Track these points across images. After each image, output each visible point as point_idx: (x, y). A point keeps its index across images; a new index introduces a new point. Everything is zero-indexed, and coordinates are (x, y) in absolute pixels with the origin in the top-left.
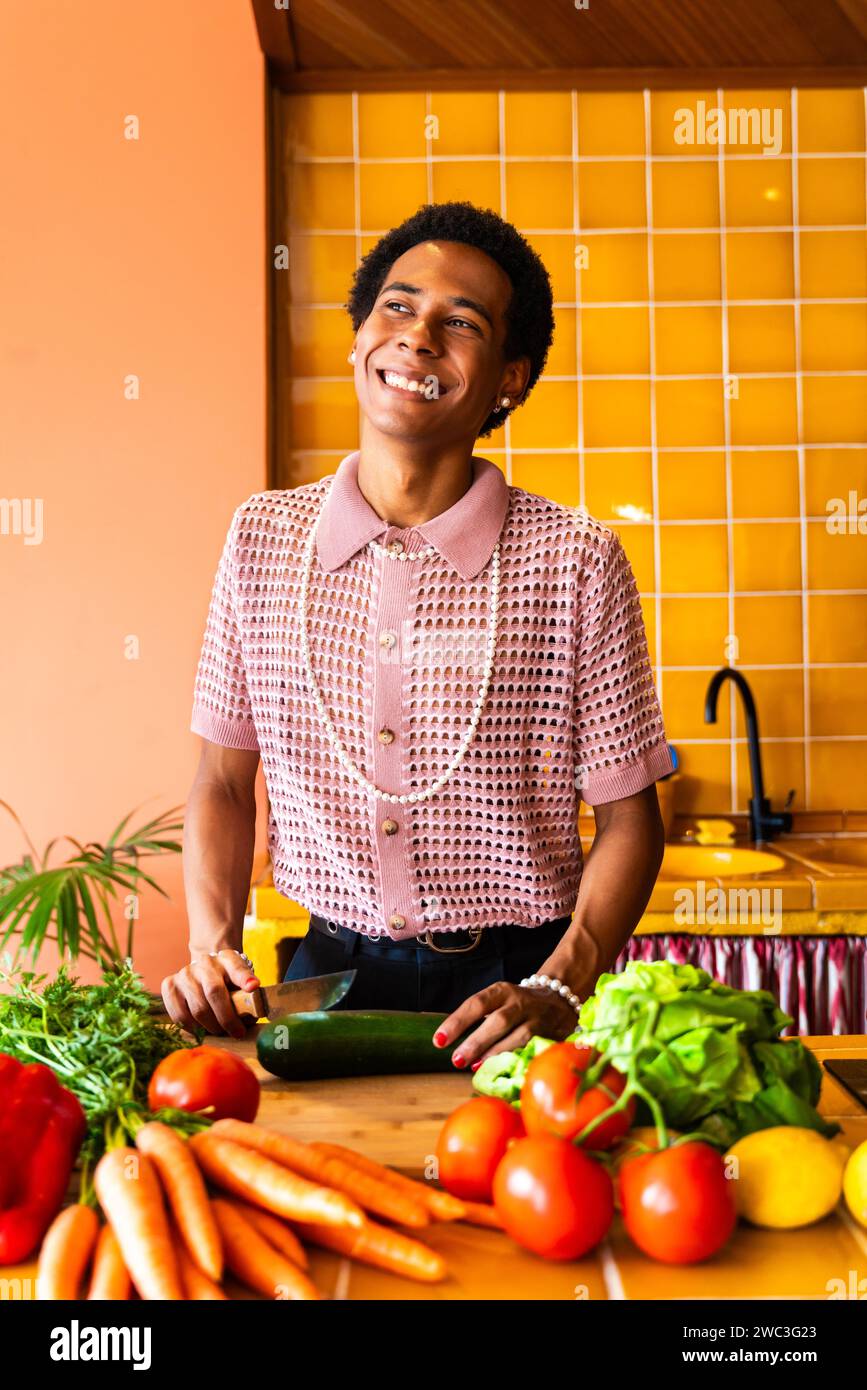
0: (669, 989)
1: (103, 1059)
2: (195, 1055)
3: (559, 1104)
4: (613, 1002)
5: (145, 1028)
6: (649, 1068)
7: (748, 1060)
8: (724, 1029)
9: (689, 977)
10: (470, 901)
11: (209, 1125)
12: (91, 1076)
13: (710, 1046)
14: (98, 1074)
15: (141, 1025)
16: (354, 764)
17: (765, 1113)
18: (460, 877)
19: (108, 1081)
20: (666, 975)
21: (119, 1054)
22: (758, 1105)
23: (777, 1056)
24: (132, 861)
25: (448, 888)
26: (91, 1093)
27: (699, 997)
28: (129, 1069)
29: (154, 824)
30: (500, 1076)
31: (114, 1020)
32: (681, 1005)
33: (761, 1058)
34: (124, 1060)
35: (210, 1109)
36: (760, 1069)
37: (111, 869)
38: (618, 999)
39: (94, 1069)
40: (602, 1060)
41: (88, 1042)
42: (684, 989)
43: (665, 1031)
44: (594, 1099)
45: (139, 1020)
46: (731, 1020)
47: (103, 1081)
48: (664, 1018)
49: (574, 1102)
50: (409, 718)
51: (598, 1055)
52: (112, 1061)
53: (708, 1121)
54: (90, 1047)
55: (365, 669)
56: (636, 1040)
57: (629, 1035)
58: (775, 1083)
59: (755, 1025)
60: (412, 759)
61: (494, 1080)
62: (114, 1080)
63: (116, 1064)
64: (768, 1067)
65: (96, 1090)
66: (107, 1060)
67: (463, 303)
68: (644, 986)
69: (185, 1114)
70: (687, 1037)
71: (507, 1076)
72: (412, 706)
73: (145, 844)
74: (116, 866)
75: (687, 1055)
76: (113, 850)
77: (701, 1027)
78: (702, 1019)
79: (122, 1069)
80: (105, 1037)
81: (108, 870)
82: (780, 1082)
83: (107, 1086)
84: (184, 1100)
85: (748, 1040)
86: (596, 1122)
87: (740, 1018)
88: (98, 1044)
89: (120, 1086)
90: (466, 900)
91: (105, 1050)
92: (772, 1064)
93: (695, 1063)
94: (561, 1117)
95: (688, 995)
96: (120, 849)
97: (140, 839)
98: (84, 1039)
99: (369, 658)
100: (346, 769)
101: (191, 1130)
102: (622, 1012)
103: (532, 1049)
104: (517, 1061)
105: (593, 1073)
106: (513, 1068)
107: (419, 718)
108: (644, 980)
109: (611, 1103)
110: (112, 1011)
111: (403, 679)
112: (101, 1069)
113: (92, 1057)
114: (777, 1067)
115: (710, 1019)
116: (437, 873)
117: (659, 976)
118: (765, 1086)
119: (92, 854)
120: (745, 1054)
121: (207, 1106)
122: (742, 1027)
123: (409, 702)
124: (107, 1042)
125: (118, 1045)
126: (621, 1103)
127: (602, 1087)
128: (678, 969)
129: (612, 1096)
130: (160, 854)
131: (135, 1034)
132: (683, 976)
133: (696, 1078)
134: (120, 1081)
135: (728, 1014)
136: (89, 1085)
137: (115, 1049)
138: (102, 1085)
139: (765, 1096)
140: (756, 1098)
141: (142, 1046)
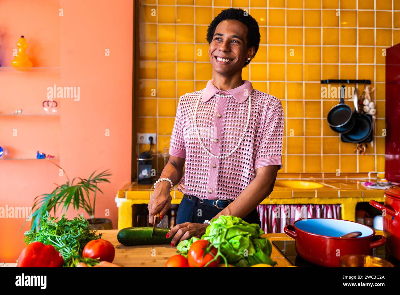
0: (230, 224)
1: (71, 242)
2: (96, 242)
3: (198, 258)
4: (215, 227)
5: (84, 233)
6: (224, 247)
7: (252, 244)
8: (245, 236)
9: (236, 220)
10: (231, 191)
11: (98, 263)
12: (67, 247)
13: (241, 241)
14: (69, 247)
15: (83, 233)
16: (207, 149)
17: (256, 259)
18: (230, 184)
19: (72, 249)
20: (230, 220)
21: (75, 241)
22: (255, 257)
23: (260, 243)
24: (95, 184)
25: (226, 186)
26: (66, 252)
27: (238, 226)
28: (78, 246)
29: (101, 174)
30: (184, 247)
31: (76, 231)
32: (234, 228)
33: (256, 243)
34: (77, 243)
35: (99, 258)
36: (255, 246)
37: (89, 186)
38: (216, 227)
39: (68, 246)
40: (211, 245)
41: (67, 237)
42: (234, 224)
43: (229, 236)
44: (208, 257)
45: (83, 231)
46: (248, 233)
47: (70, 249)
48: (229, 232)
49: (202, 257)
50: (223, 137)
51: (210, 243)
52: (73, 243)
53: (241, 261)
54: (67, 239)
55: (212, 123)
56: (221, 239)
57: (219, 238)
58: (259, 251)
59: (254, 234)
60: (222, 148)
61: (182, 248)
62: (73, 249)
63: (74, 244)
64: (257, 246)
65: (68, 251)
66: (71, 243)
67: (234, 36)
68: (223, 223)
69: (92, 260)
70: (235, 238)
71: (186, 247)
72: (224, 134)
73: (98, 179)
74: (90, 185)
75: (235, 243)
76: (89, 181)
77: (239, 235)
78: (239, 232)
79: (76, 246)
80: (72, 236)
81: (87, 186)
82: (261, 250)
83: (71, 250)
84: (93, 255)
85: (252, 239)
86: (208, 263)
87: (250, 232)
88: (70, 238)
89: (75, 250)
90: (230, 190)
91: (72, 240)
92: (258, 245)
93: (237, 246)
94: (199, 261)
95: (236, 225)
96: (92, 181)
97: (97, 178)
98: (66, 237)
99: (213, 120)
100: (204, 150)
101: (93, 264)
102: (217, 231)
103: (192, 240)
104: (188, 243)
105: (208, 249)
106: (187, 245)
107: (225, 137)
108: (224, 221)
109: (213, 258)
110: (75, 228)
111: (222, 126)
112: (70, 245)
113: (68, 242)
114: (260, 246)
115: (241, 233)
116: (224, 181)
117: (228, 220)
118: (256, 251)
119: (84, 182)
120: (251, 242)
121: (98, 257)
122: (250, 235)
123: (223, 132)
124: (72, 238)
125: (76, 238)
126: (216, 258)
127: (210, 253)
128: (233, 218)
129: (213, 256)
130: (102, 182)
131: (80, 235)
132: (235, 220)
133: (237, 251)
134: (75, 249)
135: (247, 231)
136: (66, 250)
137: (74, 240)
138: (70, 250)
139: (256, 254)
140: (254, 255)
141: (83, 239)
